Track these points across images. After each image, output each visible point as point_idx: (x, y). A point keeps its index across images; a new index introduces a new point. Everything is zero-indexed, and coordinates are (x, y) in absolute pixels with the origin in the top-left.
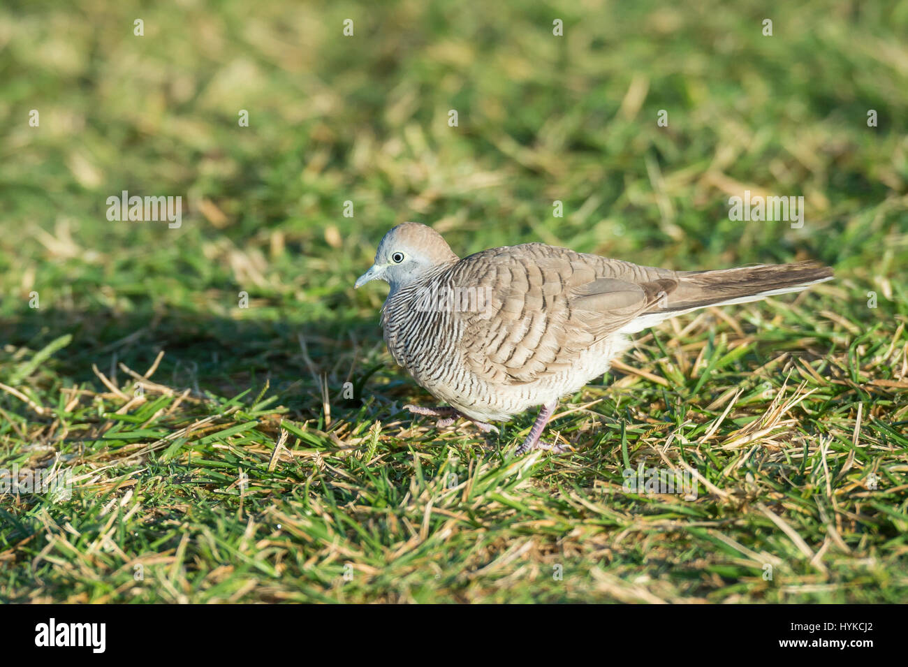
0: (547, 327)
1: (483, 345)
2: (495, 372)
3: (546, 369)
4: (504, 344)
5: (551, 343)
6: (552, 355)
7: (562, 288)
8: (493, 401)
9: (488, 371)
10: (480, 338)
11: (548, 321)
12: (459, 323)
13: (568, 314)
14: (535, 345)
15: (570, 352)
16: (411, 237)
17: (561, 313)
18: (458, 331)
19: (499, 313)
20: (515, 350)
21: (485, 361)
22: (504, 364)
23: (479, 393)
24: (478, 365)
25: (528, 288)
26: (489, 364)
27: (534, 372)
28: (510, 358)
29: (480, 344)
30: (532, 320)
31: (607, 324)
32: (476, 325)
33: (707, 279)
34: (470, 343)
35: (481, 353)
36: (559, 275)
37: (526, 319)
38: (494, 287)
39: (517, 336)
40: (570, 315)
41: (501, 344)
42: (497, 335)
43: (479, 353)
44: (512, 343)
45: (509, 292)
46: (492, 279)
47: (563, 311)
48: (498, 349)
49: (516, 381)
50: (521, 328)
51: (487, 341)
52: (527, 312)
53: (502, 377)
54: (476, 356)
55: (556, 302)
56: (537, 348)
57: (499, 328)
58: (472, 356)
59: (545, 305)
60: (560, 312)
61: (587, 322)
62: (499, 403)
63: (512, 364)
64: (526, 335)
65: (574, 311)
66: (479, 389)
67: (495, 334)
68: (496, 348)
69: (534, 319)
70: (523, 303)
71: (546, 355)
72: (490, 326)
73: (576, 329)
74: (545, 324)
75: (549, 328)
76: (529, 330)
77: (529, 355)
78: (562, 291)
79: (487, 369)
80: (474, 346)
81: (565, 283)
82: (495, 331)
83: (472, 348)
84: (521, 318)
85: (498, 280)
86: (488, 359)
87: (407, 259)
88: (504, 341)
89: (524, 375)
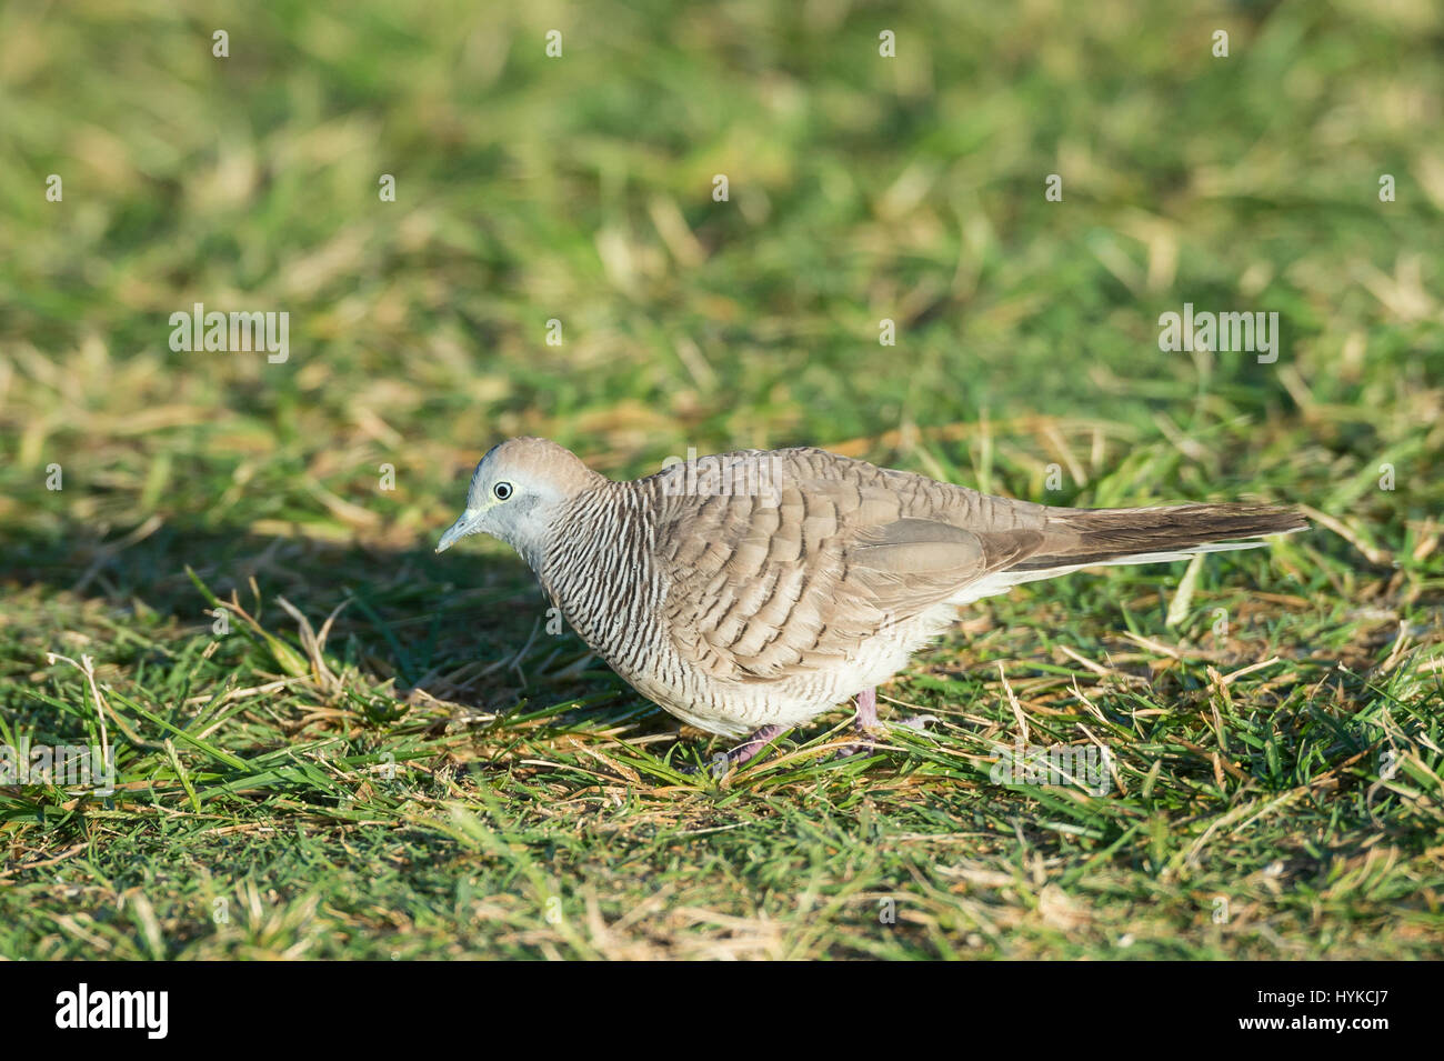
0: (802, 591)
1: (695, 616)
2: (714, 659)
3: (801, 660)
4: (728, 617)
5: (808, 617)
6: (810, 638)
7: (838, 527)
8: (718, 704)
9: (704, 658)
10: (690, 604)
11: (805, 583)
12: (660, 577)
13: (842, 573)
14: (782, 619)
15: (843, 636)
16: (521, 456)
17: (829, 570)
18: (659, 591)
19: (725, 565)
20: (745, 628)
21: (698, 641)
22: (729, 648)
23: (697, 688)
24: (686, 647)
25: (777, 525)
26: (704, 648)
27: (779, 664)
28: (738, 640)
29: (689, 615)
30: (778, 580)
31: (908, 598)
32: (685, 583)
33: (1095, 521)
34: (674, 611)
35: (691, 628)
36: (836, 506)
37: (769, 577)
38: (723, 522)
39: (750, 605)
40: (846, 573)
41: (724, 616)
42: (717, 602)
43: (691, 627)
44: (743, 617)
45: (744, 532)
46: (720, 508)
47: (834, 568)
48: (719, 624)
49: (751, 676)
50: (760, 591)
51: (701, 611)
52: (771, 567)
53: (727, 668)
54: (686, 634)
55: (824, 550)
56: (784, 624)
57: (721, 589)
58: (678, 632)
59: (803, 554)
60: (830, 566)
61: (875, 588)
62: (728, 707)
63: (741, 648)
64: (764, 604)
65: (854, 568)
66: (695, 681)
67: (714, 599)
68: (715, 623)
69: (782, 578)
70: (766, 551)
71: (800, 636)
72: (707, 585)
73: (854, 599)
74: (800, 587)
75: (807, 594)
76: (772, 596)
77: (770, 637)
78: (837, 532)
79: (702, 654)
80: (681, 616)
81: (843, 519)
82: (715, 594)
83: (677, 619)
84: (761, 575)
85: (729, 510)
86: (703, 639)
87: (518, 491)
88: (728, 611)
89: (763, 666)
